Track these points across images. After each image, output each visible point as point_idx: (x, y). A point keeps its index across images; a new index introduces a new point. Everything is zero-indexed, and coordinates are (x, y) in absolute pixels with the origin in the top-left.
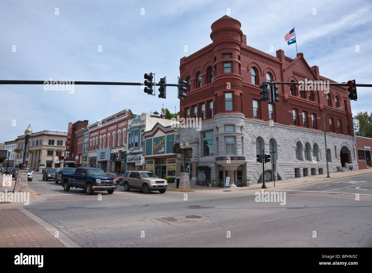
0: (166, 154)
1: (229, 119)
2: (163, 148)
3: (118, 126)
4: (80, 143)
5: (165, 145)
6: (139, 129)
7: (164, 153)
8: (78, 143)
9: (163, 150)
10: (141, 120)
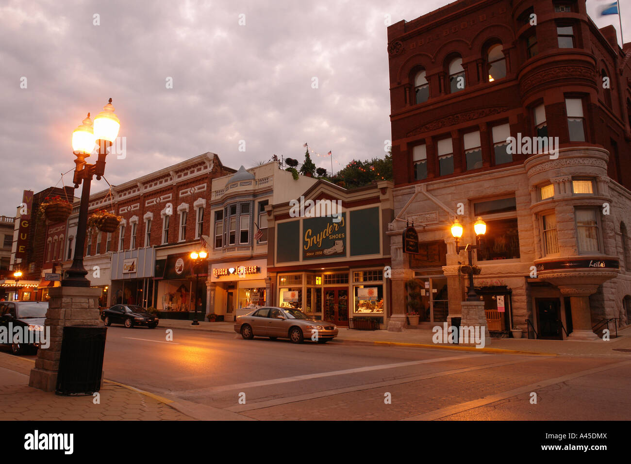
0: (348, 258)
1: (586, 162)
2: (340, 243)
3: (177, 195)
4: (56, 237)
5: (345, 235)
6: (251, 198)
7: (343, 254)
8: (50, 239)
9: (338, 247)
10: (257, 178)
